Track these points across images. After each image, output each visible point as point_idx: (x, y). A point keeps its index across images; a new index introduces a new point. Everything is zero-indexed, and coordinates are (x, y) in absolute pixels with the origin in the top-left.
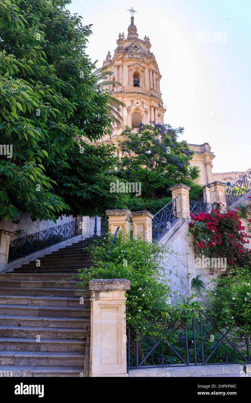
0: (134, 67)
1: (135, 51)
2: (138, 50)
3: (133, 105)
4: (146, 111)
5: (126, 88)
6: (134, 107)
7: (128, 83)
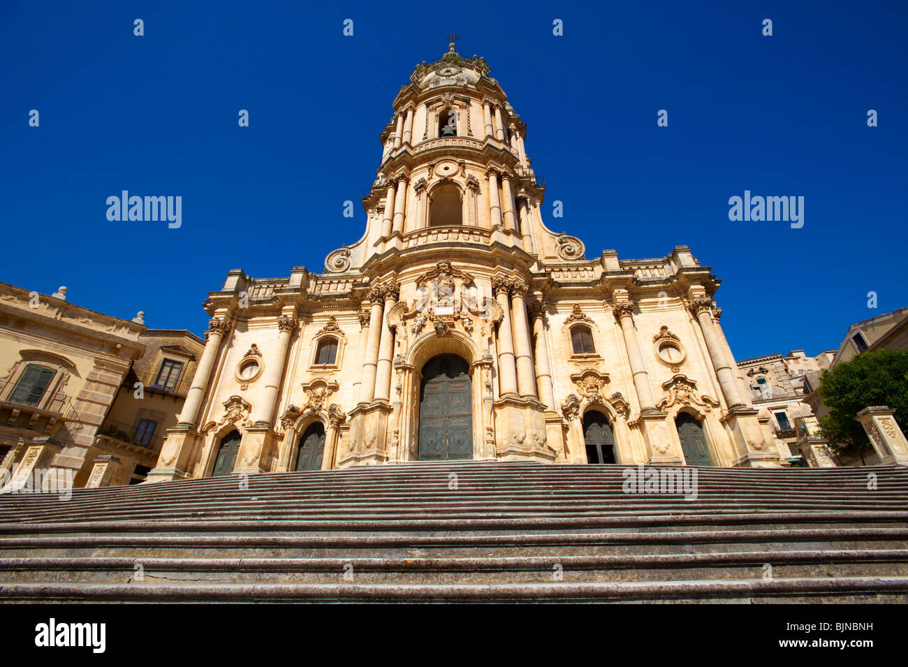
0: (440, 103)
1: (445, 78)
2: (453, 75)
3: (434, 176)
4: (470, 183)
5: (420, 145)
6: (436, 179)
7: (425, 135)
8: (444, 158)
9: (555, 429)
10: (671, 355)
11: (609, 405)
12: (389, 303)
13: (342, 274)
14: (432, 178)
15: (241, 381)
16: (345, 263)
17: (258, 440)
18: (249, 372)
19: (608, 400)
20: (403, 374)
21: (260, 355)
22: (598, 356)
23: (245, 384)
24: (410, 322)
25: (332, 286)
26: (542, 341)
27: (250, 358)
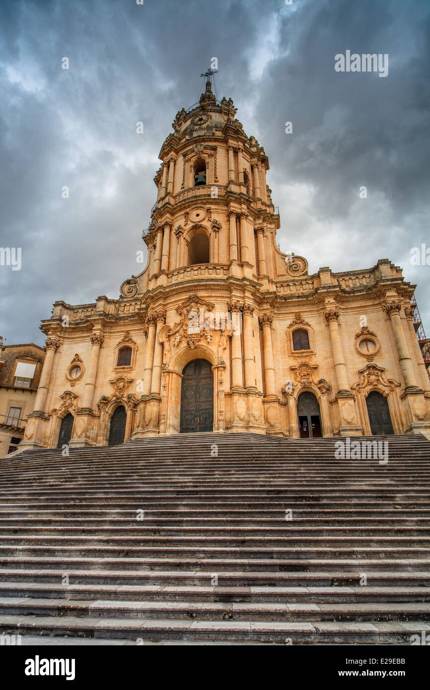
0: (193, 154)
1: (197, 127)
2: (205, 123)
3: (189, 222)
4: (214, 226)
5: (179, 195)
6: (190, 225)
7: (182, 185)
8: (195, 206)
9: (274, 407)
10: (369, 348)
11: (316, 389)
12: (160, 325)
13: (132, 299)
14: (187, 224)
15: (71, 381)
16: (134, 289)
17: (84, 421)
18: (75, 373)
19: (316, 384)
20: (168, 377)
21: (81, 362)
22: (312, 352)
23: (73, 382)
24: (172, 339)
25: (126, 308)
26: (268, 343)
27: (75, 363)
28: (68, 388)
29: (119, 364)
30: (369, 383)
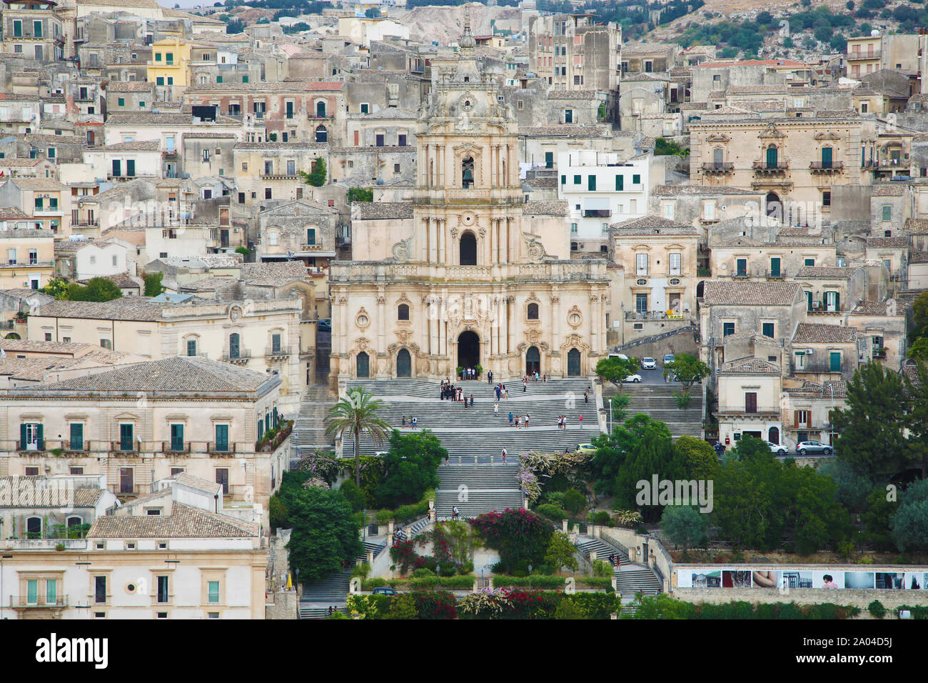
0: (463, 150)
1: (465, 113)
2: (472, 110)
3: (462, 225)
4: (481, 233)
5: (451, 190)
7: (454, 180)
8: (466, 209)
9: (513, 360)
10: (575, 320)
11: (540, 347)
14: (459, 227)
15: (360, 327)
16: (404, 253)
17: (383, 363)
18: (363, 321)
19: (540, 344)
21: (367, 313)
22: (539, 321)
23: (362, 330)
26: (512, 317)
27: (361, 314)
28: (359, 334)
29: (400, 318)
30: (572, 344)
